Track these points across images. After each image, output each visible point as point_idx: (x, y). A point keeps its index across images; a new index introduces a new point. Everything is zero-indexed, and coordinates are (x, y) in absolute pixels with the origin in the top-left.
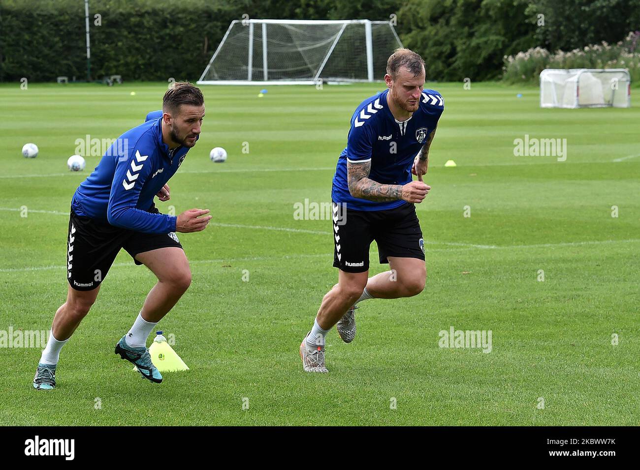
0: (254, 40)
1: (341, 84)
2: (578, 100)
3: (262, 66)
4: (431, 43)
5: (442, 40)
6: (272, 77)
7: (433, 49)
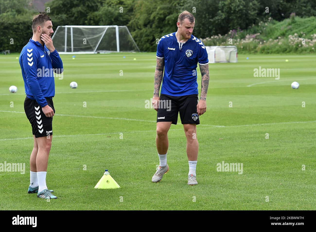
0: (67, 35)
1: (106, 53)
2: (215, 60)
3: (71, 46)
4: (144, 36)
5: (149, 34)
6: (75, 50)
7: (145, 38)
